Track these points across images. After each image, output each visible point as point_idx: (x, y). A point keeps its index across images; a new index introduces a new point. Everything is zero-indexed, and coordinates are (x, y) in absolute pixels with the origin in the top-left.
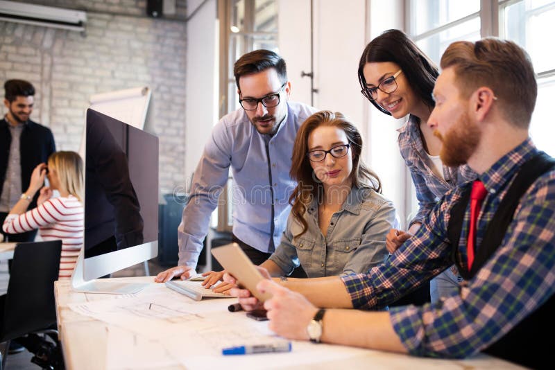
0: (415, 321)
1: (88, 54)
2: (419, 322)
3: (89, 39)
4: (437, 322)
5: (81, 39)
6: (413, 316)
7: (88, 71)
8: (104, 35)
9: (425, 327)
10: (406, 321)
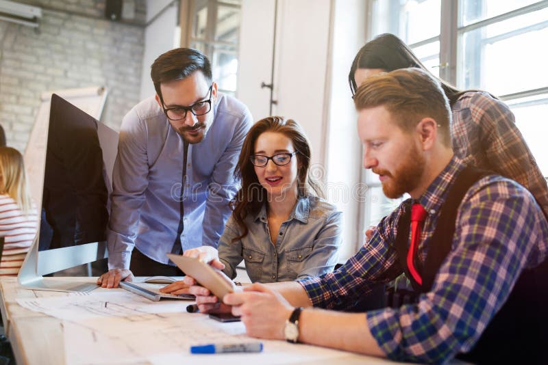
0: (392, 323)
1: (40, 52)
2: (396, 324)
3: (43, 35)
4: (415, 325)
5: (35, 36)
6: (389, 319)
7: (40, 68)
8: (59, 34)
9: (402, 329)
10: (383, 324)
